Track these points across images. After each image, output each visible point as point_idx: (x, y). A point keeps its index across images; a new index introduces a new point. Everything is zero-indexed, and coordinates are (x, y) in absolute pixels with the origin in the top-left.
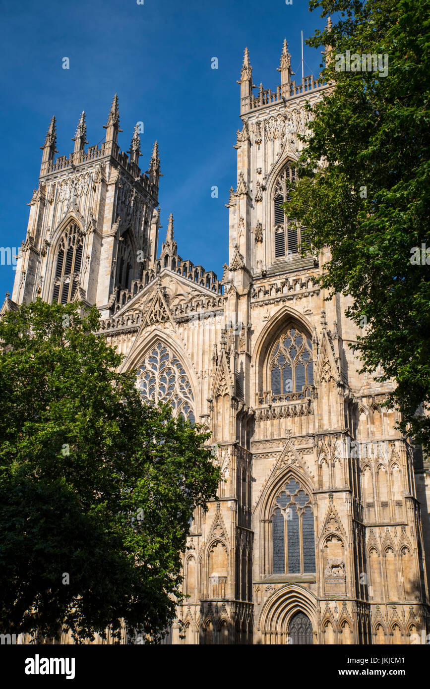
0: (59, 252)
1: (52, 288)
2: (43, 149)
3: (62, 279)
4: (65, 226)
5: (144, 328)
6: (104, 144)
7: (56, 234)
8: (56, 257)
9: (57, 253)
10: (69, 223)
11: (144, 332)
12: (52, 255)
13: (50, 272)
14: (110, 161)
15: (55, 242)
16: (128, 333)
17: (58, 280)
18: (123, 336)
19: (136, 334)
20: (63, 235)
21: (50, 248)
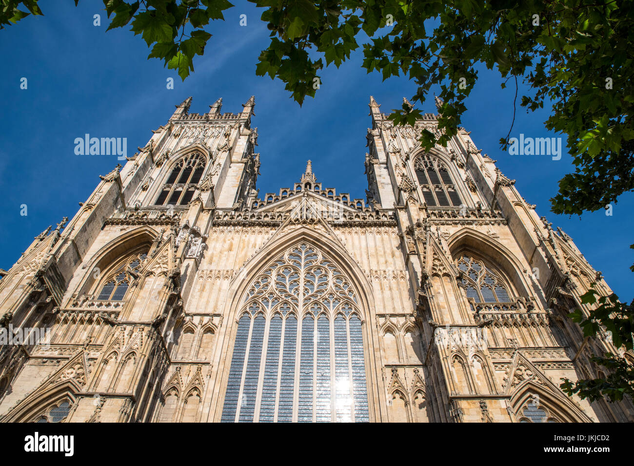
0: (175, 168)
1: (159, 190)
2: (177, 107)
3: (174, 186)
4: (187, 151)
5: (287, 225)
6: (241, 113)
7: (177, 154)
8: (170, 171)
9: (173, 168)
10: (192, 151)
11: (286, 229)
12: (168, 167)
13: (162, 178)
14: (245, 123)
15: (174, 159)
16: (266, 226)
17: (168, 187)
18: (257, 228)
19: (277, 228)
20: (184, 158)
21: (168, 162)
